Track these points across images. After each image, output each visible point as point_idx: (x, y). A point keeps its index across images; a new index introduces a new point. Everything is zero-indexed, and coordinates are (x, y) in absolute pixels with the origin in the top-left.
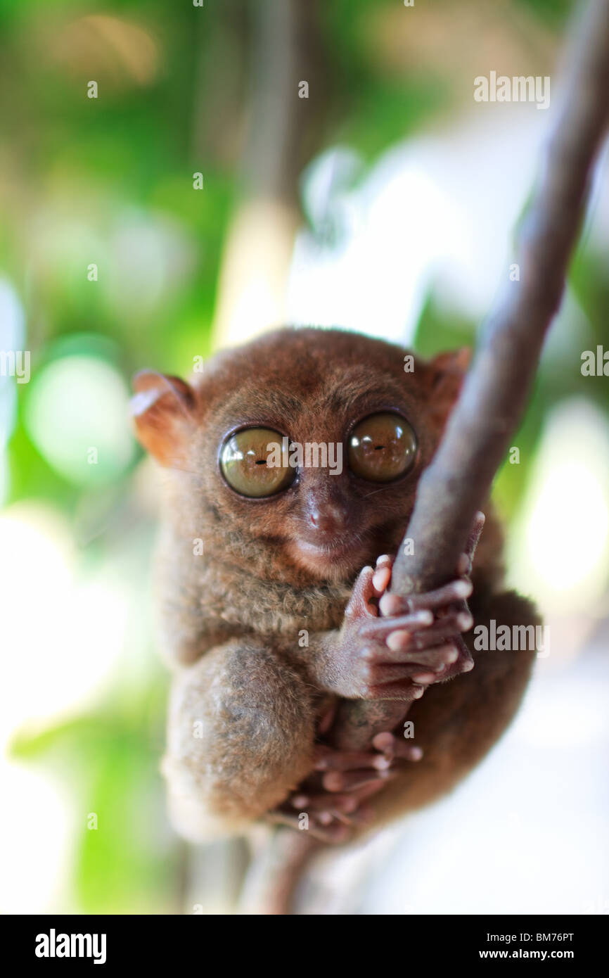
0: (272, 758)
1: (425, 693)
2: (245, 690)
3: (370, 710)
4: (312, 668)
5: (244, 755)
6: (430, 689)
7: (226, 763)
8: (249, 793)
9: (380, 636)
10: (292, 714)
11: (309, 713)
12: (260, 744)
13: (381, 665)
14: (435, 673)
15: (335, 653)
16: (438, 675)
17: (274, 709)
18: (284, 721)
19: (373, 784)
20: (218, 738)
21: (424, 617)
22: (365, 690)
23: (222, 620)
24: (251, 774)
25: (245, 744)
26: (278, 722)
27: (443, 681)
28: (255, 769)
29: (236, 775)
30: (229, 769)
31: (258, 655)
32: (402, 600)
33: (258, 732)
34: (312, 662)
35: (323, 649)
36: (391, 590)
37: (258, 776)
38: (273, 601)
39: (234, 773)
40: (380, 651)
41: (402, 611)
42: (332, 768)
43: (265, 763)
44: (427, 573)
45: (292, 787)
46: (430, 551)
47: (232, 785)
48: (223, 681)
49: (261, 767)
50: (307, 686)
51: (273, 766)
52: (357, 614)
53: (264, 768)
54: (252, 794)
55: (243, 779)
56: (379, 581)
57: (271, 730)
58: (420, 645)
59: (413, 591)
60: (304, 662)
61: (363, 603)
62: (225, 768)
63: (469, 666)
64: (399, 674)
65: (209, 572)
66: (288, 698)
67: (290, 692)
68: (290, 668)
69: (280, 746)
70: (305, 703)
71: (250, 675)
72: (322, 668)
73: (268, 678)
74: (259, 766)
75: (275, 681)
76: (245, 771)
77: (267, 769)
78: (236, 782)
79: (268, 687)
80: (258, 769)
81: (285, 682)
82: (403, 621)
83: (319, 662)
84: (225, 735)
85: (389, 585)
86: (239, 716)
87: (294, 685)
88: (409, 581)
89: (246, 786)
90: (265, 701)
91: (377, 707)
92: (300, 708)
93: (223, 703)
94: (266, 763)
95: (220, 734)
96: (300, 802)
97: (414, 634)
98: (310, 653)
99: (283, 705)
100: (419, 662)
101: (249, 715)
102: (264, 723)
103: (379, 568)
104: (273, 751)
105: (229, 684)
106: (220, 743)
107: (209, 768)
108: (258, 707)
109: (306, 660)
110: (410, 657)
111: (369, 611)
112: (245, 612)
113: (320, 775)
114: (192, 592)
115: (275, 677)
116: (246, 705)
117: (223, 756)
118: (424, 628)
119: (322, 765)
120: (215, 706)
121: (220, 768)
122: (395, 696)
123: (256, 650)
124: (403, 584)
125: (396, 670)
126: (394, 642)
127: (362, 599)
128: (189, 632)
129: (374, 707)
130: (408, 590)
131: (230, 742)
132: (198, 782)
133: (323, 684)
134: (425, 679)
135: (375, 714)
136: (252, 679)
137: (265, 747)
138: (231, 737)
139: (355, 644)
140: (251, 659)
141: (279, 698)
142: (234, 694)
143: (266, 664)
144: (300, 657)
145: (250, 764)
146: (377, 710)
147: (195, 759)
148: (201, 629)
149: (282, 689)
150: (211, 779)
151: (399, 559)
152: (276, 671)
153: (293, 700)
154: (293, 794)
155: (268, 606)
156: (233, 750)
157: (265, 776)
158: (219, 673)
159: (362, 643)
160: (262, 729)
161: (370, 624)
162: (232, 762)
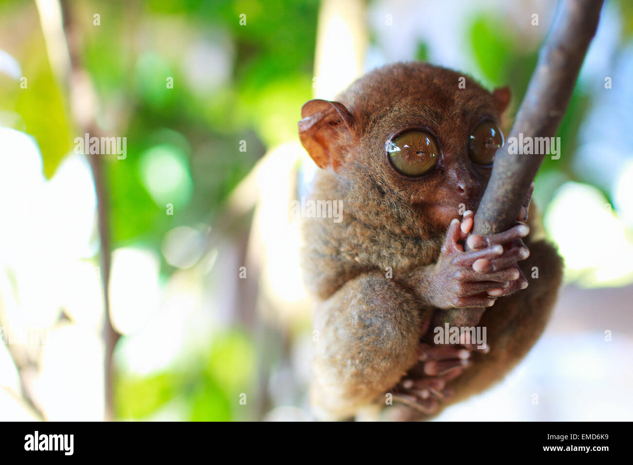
0: (394, 352)
1: (495, 303)
2: (376, 305)
3: (458, 317)
4: (419, 290)
5: (375, 350)
6: (499, 300)
7: (362, 358)
8: (376, 378)
9: (467, 264)
10: (407, 321)
11: (417, 320)
12: (386, 343)
13: (467, 283)
14: (503, 289)
15: (435, 277)
16: (505, 290)
17: (395, 318)
18: (402, 326)
19: (456, 371)
20: (356, 340)
21: (498, 249)
22: (456, 301)
23: (356, 262)
24: (378, 365)
25: (375, 343)
26: (399, 327)
27: (508, 295)
28: (382, 360)
29: (368, 365)
30: (364, 361)
31: (382, 283)
32: (482, 239)
33: (385, 334)
34: (418, 285)
35: (425, 276)
36: (473, 232)
37: (384, 365)
38: (397, 248)
39: (367, 364)
40: (468, 273)
41: (482, 246)
42: (430, 359)
43: (388, 356)
44: (500, 218)
45: (404, 374)
46: (503, 203)
47: (365, 372)
48: (359, 301)
49: (386, 359)
50: (416, 302)
51: (394, 357)
52: (450, 251)
53: (388, 360)
54: (378, 378)
55: (373, 368)
56: (465, 227)
57: (393, 332)
58: (495, 268)
59: (490, 232)
60: (412, 286)
61: (453, 243)
62: (361, 362)
63: (525, 285)
64: (480, 289)
65: (350, 229)
66: (404, 310)
67: (405, 307)
68: (404, 290)
69: (400, 343)
70: (415, 313)
71: (378, 295)
72: (425, 288)
73: (390, 297)
74: (384, 358)
75: (395, 299)
76: (375, 362)
77: (390, 360)
78: (368, 370)
79: (391, 304)
80: (384, 360)
81: (402, 299)
82: (483, 252)
83: (423, 284)
84: (361, 338)
85: (471, 230)
86: (371, 325)
87: (407, 301)
88: (487, 225)
89: (375, 373)
90: (389, 312)
91: (462, 315)
92: (412, 317)
93: (360, 317)
94: (390, 355)
95: (357, 338)
96: (408, 384)
97: (490, 262)
98: (417, 280)
99: (401, 315)
100: (493, 280)
101: (378, 323)
102: (389, 328)
103: (465, 218)
104: (394, 347)
105: (363, 302)
106: (357, 344)
107: (349, 362)
108: (384, 317)
109: (413, 285)
110: (488, 277)
111: (458, 249)
112: (374, 256)
113: (421, 365)
114: (334, 243)
115: (395, 296)
116: (377, 316)
117: (359, 353)
118: (498, 256)
119: (424, 357)
120: (354, 318)
121: (357, 362)
122: (476, 304)
123: (380, 279)
124: (483, 227)
125: (478, 286)
126: (477, 266)
127: (453, 241)
128: (330, 272)
129: (461, 315)
130: (486, 231)
131: (365, 342)
132: (340, 373)
133: (426, 300)
134: (495, 293)
135: (461, 320)
136: (379, 298)
137: (389, 346)
138: (365, 339)
139: (449, 270)
140: (378, 285)
141: (399, 311)
142: (368, 310)
143: (388, 288)
144: (409, 283)
145: (379, 358)
146: (462, 317)
147: (339, 357)
148: (340, 269)
149: (400, 304)
150: (350, 370)
151: (479, 211)
152: (395, 293)
153: (408, 311)
154: (404, 379)
155: (393, 251)
156: (367, 348)
157: (389, 364)
158: (356, 296)
159: (454, 269)
160: (387, 332)
161: (460, 256)
162: (366, 356)
